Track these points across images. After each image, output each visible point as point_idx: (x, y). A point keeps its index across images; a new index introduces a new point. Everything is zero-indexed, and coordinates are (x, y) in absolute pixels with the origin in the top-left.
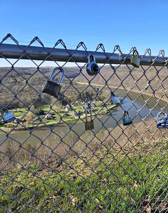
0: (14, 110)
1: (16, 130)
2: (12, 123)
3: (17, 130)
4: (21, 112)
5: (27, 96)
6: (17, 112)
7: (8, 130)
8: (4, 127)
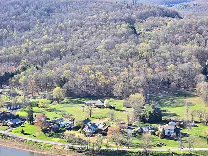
0: (98, 102)
1: (78, 152)
2: (80, 132)
3: (80, 152)
4: (110, 107)
5: (138, 71)
6: (103, 107)
7: (64, 148)
8: (59, 139)
